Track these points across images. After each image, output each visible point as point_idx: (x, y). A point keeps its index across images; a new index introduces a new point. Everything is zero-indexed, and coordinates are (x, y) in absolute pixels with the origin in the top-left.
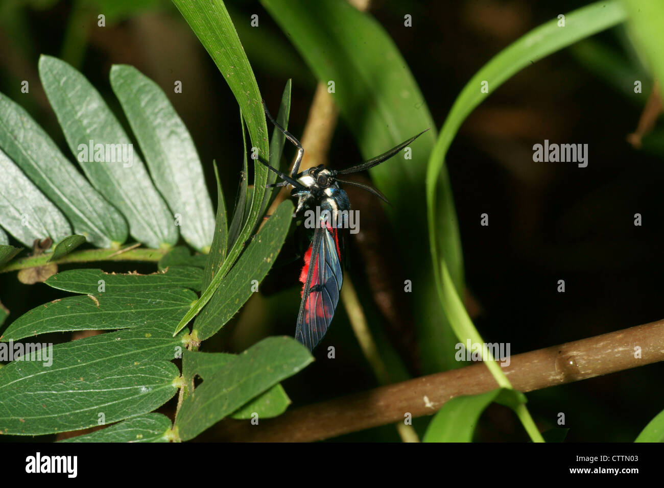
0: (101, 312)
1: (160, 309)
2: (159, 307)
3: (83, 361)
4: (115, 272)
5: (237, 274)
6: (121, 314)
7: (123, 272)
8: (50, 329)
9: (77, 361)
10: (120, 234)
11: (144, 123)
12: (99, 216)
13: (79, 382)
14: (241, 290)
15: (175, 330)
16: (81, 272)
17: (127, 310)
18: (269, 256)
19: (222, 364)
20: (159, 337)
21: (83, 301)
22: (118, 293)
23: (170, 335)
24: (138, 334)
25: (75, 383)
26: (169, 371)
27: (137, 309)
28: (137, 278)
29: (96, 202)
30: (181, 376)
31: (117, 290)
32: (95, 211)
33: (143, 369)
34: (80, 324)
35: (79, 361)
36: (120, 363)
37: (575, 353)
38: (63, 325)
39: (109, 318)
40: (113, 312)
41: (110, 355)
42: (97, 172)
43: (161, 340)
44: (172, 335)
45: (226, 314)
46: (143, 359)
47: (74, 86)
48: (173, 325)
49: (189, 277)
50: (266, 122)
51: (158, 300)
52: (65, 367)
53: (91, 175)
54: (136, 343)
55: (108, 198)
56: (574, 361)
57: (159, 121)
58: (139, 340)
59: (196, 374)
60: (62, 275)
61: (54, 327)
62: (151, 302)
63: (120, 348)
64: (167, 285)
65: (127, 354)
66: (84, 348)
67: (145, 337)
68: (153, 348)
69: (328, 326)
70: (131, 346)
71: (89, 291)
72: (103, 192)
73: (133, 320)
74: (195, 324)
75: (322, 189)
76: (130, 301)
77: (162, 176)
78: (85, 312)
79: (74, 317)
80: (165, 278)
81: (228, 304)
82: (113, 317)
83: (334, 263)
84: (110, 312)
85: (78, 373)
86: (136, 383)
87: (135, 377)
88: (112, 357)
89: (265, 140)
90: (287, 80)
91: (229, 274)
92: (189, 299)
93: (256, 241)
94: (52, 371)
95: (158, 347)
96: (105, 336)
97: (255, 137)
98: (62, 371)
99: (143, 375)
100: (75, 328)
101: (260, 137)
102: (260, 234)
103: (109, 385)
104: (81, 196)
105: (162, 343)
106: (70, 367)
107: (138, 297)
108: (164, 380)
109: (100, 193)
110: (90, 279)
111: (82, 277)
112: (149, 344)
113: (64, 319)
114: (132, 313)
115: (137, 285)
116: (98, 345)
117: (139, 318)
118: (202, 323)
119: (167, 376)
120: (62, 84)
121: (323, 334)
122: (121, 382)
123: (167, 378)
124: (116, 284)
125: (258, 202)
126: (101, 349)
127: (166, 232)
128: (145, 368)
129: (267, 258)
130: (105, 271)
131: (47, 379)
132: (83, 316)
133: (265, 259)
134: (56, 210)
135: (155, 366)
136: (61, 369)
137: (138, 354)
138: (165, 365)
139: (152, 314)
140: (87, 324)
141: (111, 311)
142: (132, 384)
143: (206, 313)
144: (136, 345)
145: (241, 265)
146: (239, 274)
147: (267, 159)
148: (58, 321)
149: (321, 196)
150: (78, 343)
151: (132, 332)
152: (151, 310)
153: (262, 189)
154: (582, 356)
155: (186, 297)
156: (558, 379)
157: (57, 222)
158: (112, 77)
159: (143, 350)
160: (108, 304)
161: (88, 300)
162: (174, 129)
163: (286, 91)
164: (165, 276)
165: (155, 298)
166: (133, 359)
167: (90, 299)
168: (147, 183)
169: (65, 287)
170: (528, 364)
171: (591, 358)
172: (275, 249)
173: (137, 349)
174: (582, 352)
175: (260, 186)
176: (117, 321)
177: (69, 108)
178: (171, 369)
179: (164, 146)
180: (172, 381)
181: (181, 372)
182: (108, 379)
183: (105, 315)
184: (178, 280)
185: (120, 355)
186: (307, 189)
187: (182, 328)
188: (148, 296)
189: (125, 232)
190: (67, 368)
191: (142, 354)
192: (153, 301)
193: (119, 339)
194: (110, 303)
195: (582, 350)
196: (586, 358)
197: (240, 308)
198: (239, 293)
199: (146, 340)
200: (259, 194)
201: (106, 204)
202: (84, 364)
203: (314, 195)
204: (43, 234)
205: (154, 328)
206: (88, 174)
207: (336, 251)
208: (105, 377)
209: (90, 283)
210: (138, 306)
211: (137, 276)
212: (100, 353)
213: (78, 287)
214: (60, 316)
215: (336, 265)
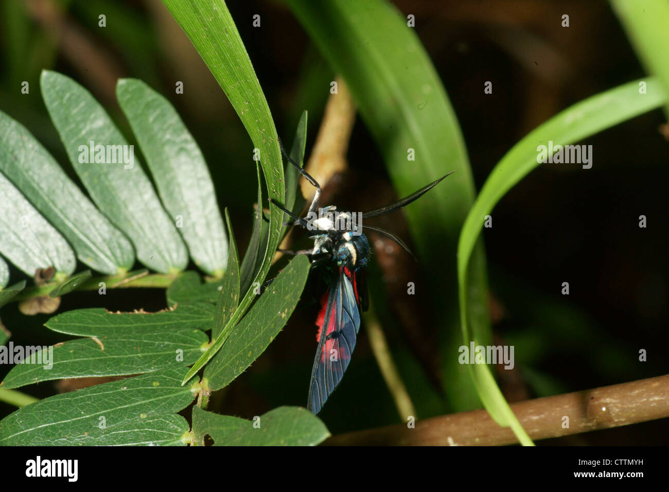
0: (106, 357)
1: (168, 352)
2: (167, 351)
3: (87, 412)
4: (121, 311)
5: (250, 324)
6: (127, 359)
7: (129, 311)
8: (52, 376)
9: (80, 413)
10: (126, 260)
11: (151, 139)
12: (104, 240)
13: (84, 437)
14: (254, 343)
15: (184, 378)
16: (84, 312)
17: (133, 354)
18: (283, 311)
19: (234, 427)
20: (167, 386)
21: (88, 345)
22: (125, 335)
23: (179, 384)
24: (145, 383)
25: (79, 438)
26: (178, 426)
27: (144, 353)
28: (143, 317)
29: (101, 225)
30: (191, 430)
31: (122, 331)
32: (100, 234)
33: (150, 423)
34: (83, 371)
35: (82, 413)
36: (125, 415)
37: (608, 400)
38: (65, 371)
39: (114, 363)
40: (119, 357)
41: (115, 406)
42: (102, 192)
43: (169, 389)
44: (181, 383)
45: (238, 367)
46: (150, 410)
47: (77, 103)
48: (182, 373)
49: (199, 314)
50: (281, 161)
51: (166, 343)
52: (68, 419)
53: (96, 195)
54: (143, 393)
55: (114, 221)
56: (607, 409)
57: (168, 136)
58: (146, 389)
59: (207, 433)
60: (63, 317)
61: (56, 374)
62: (159, 345)
63: (126, 398)
64: (175, 324)
65: (133, 405)
66: (88, 399)
67: (152, 386)
68: (161, 398)
69: (345, 371)
70: (137, 396)
71: (91, 334)
72: (109, 214)
73: (139, 365)
74: (206, 372)
75: (340, 233)
76: (136, 343)
77: (171, 195)
78: (89, 357)
79: (77, 362)
80: (174, 316)
81: (240, 355)
82: (118, 362)
83: (352, 307)
84: (116, 357)
85: (81, 426)
86: (143, 439)
87: (142, 432)
88: (117, 408)
89: (281, 180)
90: (303, 112)
91: (241, 322)
92: (200, 341)
93: (270, 291)
94: (54, 424)
95: (165, 397)
96: (110, 385)
97: (271, 179)
98: (64, 423)
99: (150, 430)
100: (79, 375)
101: (275, 178)
102: (275, 285)
103: (115, 441)
104: (86, 220)
105: (170, 393)
106: (74, 420)
107: (145, 339)
108: (173, 435)
109: (106, 216)
110: (93, 320)
111: (84, 318)
112: (156, 394)
113: (66, 365)
114: (139, 357)
115: (144, 325)
116: (103, 395)
117: (146, 363)
118: (212, 372)
119: (176, 431)
120: (64, 101)
121: (339, 380)
122: (127, 437)
123: (176, 433)
124: (121, 324)
125: (273, 248)
126: (106, 400)
127: (175, 255)
128: (153, 422)
129: (282, 313)
130: (110, 310)
131: (49, 432)
132: (86, 361)
133: (279, 313)
134: (59, 236)
135: (163, 420)
136: (63, 422)
137: (145, 404)
138: (174, 419)
139: (159, 358)
140: (91, 370)
141: (116, 355)
142: (139, 439)
143: (217, 361)
144: (143, 395)
145: (254, 315)
146: (252, 323)
147: (283, 201)
148: (61, 367)
149: (339, 240)
150: (82, 393)
151: (138, 381)
152: (159, 353)
153: (277, 234)
154: (616, 403)
155: (196, 338)
156: (589, 427)
157: (60, 249)
158: (119, 92)
159: (151, 400)
160: (114, 348)
161: (93, 343)
162: (184, 145)
163: (301, 122)
164: (173, 314)
165: (162, 341)
166: (139, 410)
167: (95, 342)
168: (155, 204)
169: (67, 330)
170: (558, 409)
171: (625, 407)
172: (289, 305)
173: (144, 400)
174: (616, 399)
175: (275, 230)
176: (122, 366)
177: (73, 126)
178: (180, 423)
179: (173, 163)
180: (181, 436)
181: (191, 427)
182: (114, 434)
183: (110, 360)
184: (187, 318)
185: (126, 406)
186: (325, 232)
187: (192, 376)
188: (156, 338)
189: (132, 258)
190: (69, 421)
191: (148, 405)
192: (161, 344)
193: (125, 388)
194: (116, 347)
195: (615, 397)
196: (620, 406)
197: (252, 362)
198: (252, 345)
199: (154, 389)
200: (273, 238)
201: (112, 228)
202: (88, 416)
203: (332, 238)
204: (45, 262)
205: (163, 376)
206: (92, 194)
207: (353, 295)
208: (111, 432)
209: (92, 324)
210: (145, 350)
211: (143, 315)
212: (105, 404)
213: (80, 329)
214: (63, 362)
215: (354, 309)
